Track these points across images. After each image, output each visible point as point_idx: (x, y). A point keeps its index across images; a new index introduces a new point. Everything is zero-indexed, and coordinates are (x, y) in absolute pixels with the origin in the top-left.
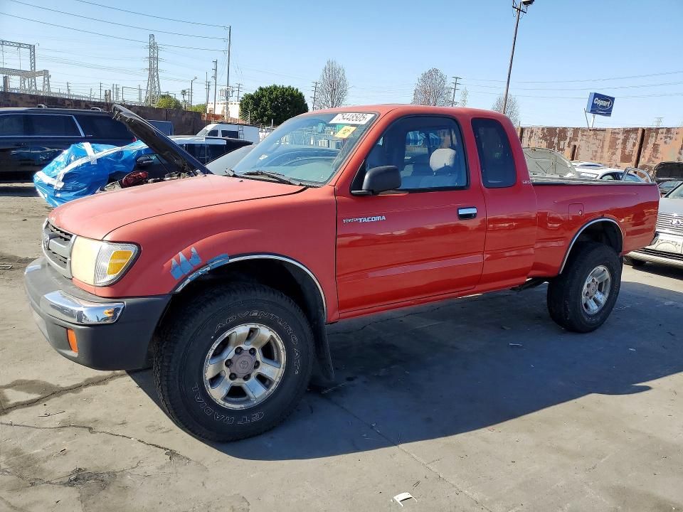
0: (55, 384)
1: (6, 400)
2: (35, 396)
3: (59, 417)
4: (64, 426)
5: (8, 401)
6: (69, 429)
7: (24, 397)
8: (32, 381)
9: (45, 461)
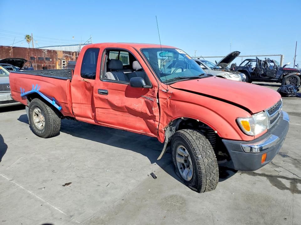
0: (268, 180)
1: (291, 183)
2: (280, 179)
3: (277, 169)
4: (278, 167)
5: (290, 182)
6: (277, 165)
7: (284, 181)
8: (276, 186)
9: (290, 162)
